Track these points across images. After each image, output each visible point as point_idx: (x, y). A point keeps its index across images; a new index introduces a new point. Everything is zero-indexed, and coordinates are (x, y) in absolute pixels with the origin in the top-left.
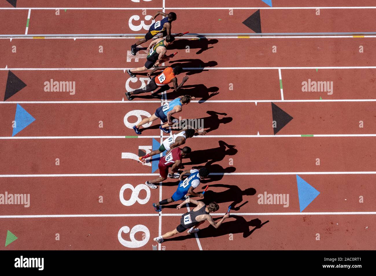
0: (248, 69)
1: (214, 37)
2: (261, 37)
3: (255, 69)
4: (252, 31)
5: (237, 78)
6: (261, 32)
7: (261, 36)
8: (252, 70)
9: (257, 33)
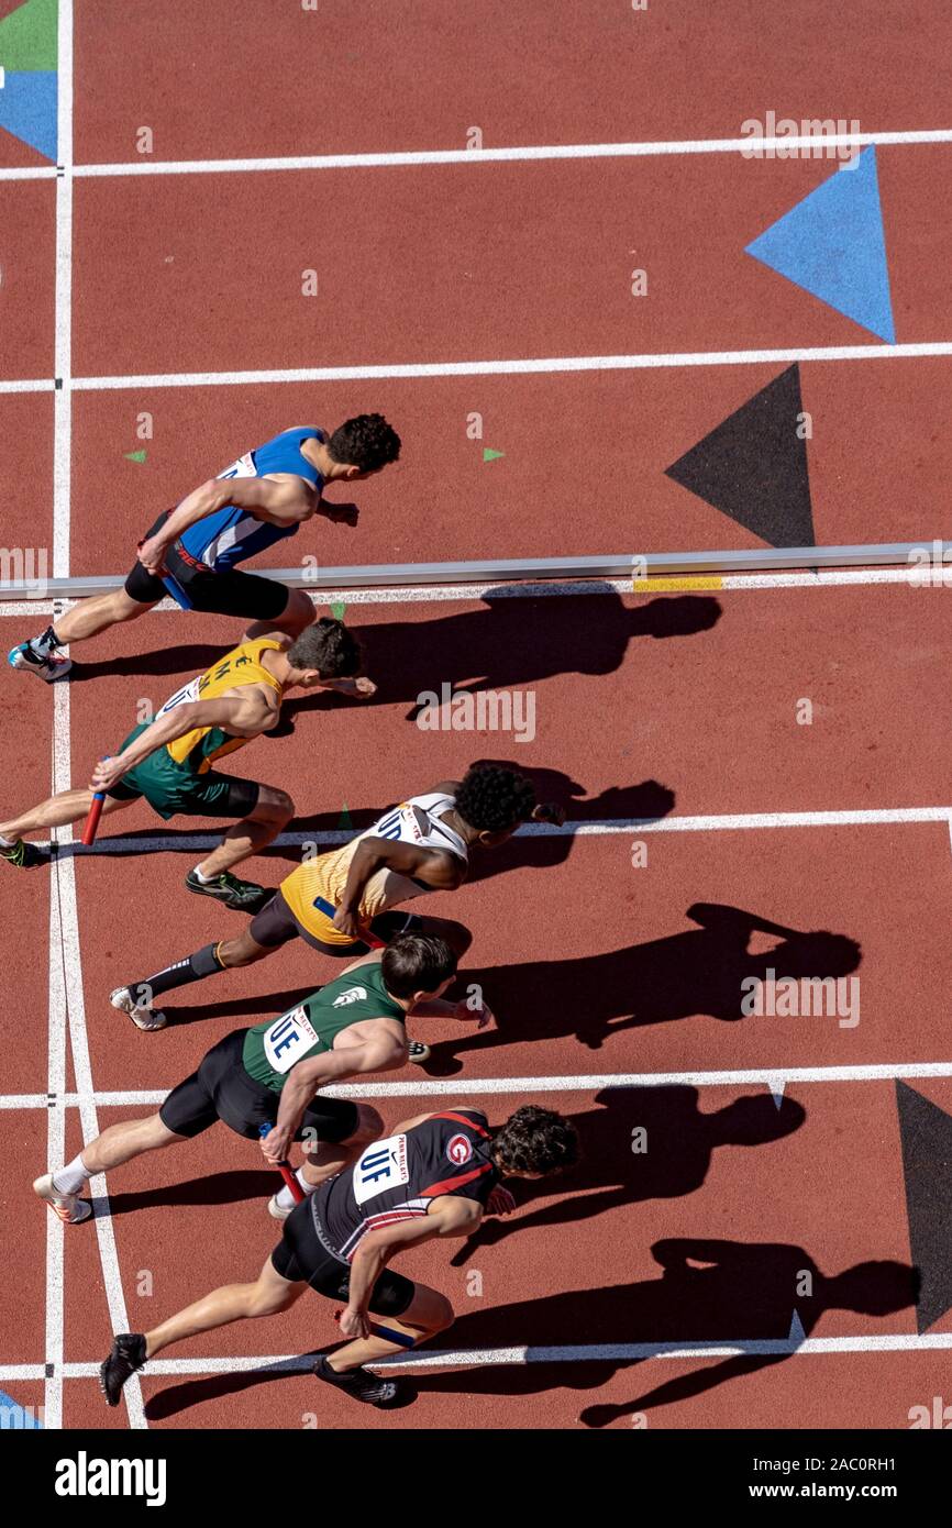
0: (716, 831)
1: (445, 590)
2: (808, 579)
3: (766, 829)
4: (743, 531)
5: (631, 898)
6: (809, 541)
7: (815, 569)
8: (740, 832)
9: (777, 544)
